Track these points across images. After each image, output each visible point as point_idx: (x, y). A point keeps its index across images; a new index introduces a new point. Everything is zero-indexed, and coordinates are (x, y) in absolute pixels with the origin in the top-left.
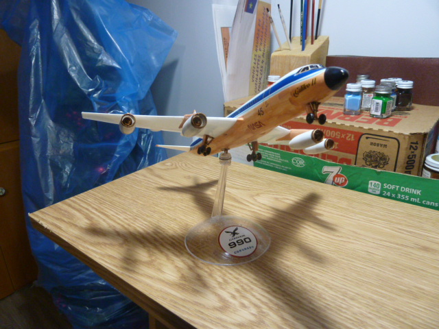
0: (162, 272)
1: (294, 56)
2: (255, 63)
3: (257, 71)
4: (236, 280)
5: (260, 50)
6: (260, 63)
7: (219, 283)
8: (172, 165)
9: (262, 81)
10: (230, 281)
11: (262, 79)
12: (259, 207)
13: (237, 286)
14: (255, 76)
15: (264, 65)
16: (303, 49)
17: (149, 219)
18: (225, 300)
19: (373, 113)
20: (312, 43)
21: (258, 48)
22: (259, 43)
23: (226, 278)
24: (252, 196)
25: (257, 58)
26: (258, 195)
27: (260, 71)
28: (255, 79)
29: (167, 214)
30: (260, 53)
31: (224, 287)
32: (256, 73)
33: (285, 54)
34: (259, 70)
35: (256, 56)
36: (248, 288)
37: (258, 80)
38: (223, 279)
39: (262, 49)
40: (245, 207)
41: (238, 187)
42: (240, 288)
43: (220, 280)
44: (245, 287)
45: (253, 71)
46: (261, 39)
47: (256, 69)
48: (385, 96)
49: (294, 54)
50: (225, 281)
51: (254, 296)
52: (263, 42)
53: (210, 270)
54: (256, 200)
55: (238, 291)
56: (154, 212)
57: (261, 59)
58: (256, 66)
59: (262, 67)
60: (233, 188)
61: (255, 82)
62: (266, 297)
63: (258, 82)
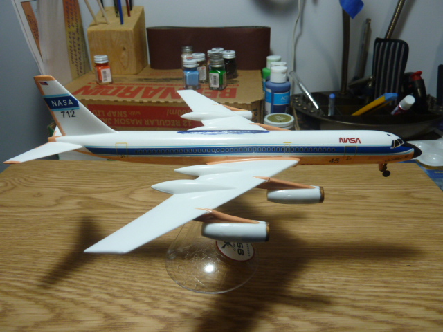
0: (79, 322)
1: (114, 31)
2: (71, 42)
3: (75, 51)
4: (163, 293)
5: (73, 26)
6: (76, 41)
7: (149, 304)
8: (6, 185)
9: (82, 61)
10: (158, 296)
11: (82, 59)
12: (141, 205)
13: (169, 299)
14: (74, 57)
15: (80, 42)
16: (122, 22)
17: (20, 266)
18: (166, 318)
19: (212, 86)
20: (129, 15)
21: (71, 24)
22: (70, 18)
23: (152, 296)
24: (127, 196)
25: (72, 36)
26: (132, 192)
27: (77, 51)
28: (74, 60)
29: (41, 250)
30: (73, 29)
31: (156, 305)
32: (74, 52)
33: (104, 29)
34: (76, 48)
35: (70, 33)
36: (179, 295)
37: (78, 61)
38: (150, 297)
39: (75, 24)
40: (126, 211)
41: (106, 189)
42: (171, 299)
43: (148, 300)
44: (176, 295)
45: (71, 51)
46: (72, 13)
47: (73, 48)
48: (219, 69)
49: (113, 29)
50: (153, 299)
51: (189, 300)
52: (74, 16)
53: (131, 294)
54: (133, 200)
55: (171, 303)
56: (21, 253)
57: (76, 36)
58: (72, 45)
59: (79, 45)
60: (101, 192)
61: (75, 63)
62: (200, 296)
63: (79, 63)
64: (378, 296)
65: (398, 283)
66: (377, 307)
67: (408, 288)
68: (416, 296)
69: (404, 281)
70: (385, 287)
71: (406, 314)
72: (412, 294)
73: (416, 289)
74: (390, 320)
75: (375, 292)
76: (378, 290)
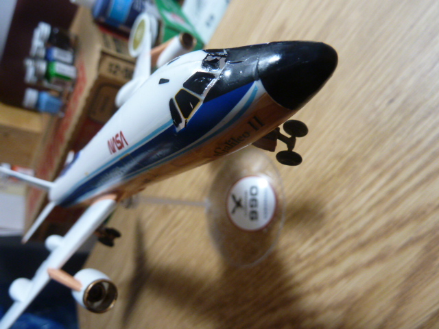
64: (380, 202)
65: (393, 152)
66: (387, 225)
67: (409, 150)
68: (425, 157)
69: (399, 140)
70: (380, 175)
71: (429, 205)
72: (418, 156)
73: (419, 142)
74: (413, 235)
75: (373, 196)
76: (374, 190)
